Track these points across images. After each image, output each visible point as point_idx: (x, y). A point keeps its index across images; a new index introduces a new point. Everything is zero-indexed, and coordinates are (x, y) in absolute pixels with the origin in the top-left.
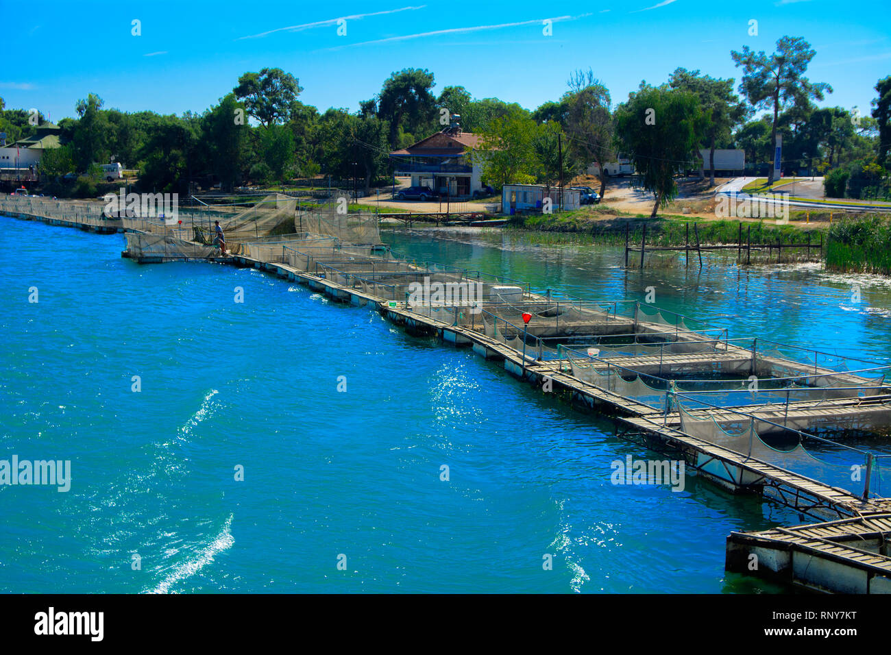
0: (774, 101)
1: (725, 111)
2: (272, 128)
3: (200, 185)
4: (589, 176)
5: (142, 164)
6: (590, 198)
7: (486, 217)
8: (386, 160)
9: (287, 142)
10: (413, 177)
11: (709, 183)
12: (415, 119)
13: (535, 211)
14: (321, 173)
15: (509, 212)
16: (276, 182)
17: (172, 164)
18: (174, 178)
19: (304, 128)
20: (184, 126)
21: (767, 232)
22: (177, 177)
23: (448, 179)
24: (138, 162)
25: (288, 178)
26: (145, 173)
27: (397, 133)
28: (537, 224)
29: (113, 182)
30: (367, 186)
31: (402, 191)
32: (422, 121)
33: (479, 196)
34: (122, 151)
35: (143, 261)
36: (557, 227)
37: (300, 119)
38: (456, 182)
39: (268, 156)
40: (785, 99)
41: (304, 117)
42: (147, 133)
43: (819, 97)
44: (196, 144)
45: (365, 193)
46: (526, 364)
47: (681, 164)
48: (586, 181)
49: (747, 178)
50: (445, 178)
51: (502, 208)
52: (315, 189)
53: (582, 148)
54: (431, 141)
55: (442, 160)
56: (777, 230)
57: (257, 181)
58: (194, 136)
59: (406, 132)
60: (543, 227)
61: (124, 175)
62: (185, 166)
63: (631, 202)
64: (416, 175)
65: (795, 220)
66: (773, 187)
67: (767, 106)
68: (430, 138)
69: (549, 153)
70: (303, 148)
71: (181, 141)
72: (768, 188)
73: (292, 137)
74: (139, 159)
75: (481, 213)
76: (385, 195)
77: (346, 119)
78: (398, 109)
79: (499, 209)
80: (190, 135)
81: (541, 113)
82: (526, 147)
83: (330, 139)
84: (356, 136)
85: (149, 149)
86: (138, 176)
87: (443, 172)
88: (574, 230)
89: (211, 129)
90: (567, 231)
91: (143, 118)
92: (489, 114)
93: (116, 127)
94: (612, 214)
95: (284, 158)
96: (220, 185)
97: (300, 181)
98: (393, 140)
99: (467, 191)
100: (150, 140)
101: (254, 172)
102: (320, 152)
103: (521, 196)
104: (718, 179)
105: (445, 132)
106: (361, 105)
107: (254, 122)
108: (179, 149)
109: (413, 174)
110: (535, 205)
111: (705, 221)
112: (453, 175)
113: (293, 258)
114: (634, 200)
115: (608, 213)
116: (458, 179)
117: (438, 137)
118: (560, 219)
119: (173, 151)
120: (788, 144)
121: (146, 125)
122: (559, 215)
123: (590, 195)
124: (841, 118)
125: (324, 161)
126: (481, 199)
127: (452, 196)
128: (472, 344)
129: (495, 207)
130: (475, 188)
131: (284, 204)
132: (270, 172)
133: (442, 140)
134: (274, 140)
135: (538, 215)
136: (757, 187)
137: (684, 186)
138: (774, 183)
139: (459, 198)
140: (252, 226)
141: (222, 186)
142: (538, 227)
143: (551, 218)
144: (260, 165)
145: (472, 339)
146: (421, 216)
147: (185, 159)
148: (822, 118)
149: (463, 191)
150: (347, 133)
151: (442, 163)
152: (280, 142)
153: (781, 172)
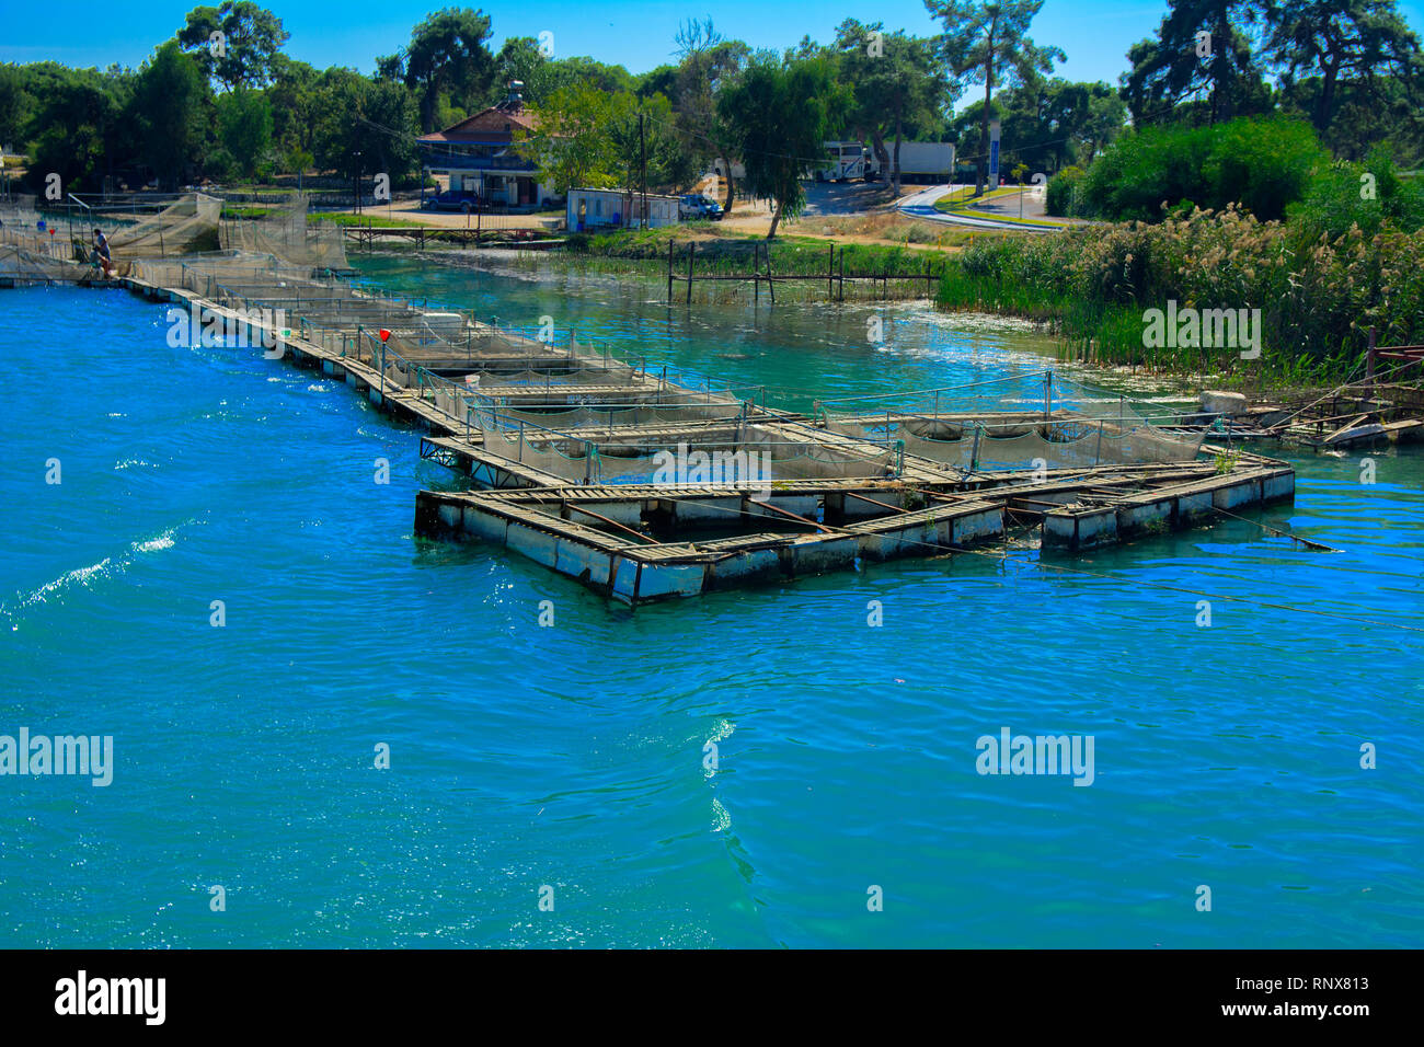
0: (986, 71)
1: (915, 87)
2: (240, 95)
3: (125, 182)
5: (33, 146)
6: (706, 211)
7: (538, 235)
8: (414, 150)
9: (260, 118)
10: (452, 176)
11: (892, 193)
12: (462, 88)
13: (608, 228)
14: (314, 168)
16: (248, 180)
17: (81, 147)
18: (85, 169)
19: (293, 98)
21: (907, 260)
22: (89, 168)
23: (504, 180)
24: (27, 143)
25: (262, 174)
26: (36, 160)
27: (435, 107)
28: (606, 246)
32: (473, 90)
33: (547, 206)
34: (3, 125)
36: (631, 251)
37: (286, 83)
38: (516, 185)
39: (231, 139)
40: (1002, 68)
41: (291, 79)
42: (39, 98)
43: (1048, 67)
44: (118, 117)
46: (386, 390)
50: (499, 178)
51: (566, 224)
54: (479, 122)
55: (495, 150)
57: (216, 177)
58: (115, 104)
59: (453, 105)
60: (613, 250)
61: (6, 164)
62: (103, 152)
63: (768, 219)
64: (459, 172)
66: (979, 200)
68: (478, 116)
70: (291, 128)
71: (94, 112)
72: (974, 201)
73: (269, 109)
74: (28, 138)
75: (531, 230)
76: (411, 203)
77: (351, 84)
78: (436, 71)
79: (562, 225)
80: (107, 102)
81: (653, 81)
82: (600, 133)
83: (327, 115)
84: (365, 111)
85: (44, 122)
87: (496, 168)
88: (653, 255)
89: (146, 95)
90: (643, 257)
91: (41, 74)
92: (573, 81)
94: (715, 234)
95: (255, 144)
96: (157, 183)
97: (282, 178)
98: (428, 120)
99: (533, 198)
100: (44, 109)
101: (210, 163)
102: (319, 134)
103: (593, 205)
104: (911, 186)
105: (500, 107)
106: (380, 63)
107: (214, 86)
108: (90, 124)
109: (454, 171)
110: (611, 220)
111: (836, 244)
112: (511, 173)
113: (194, 281)
115: (708, 232)
116: (519, 179)
117: (489, 116)
118: (637, 239)
119: (82, 128)
121: (39, 85)
122: (638, 234)
123: (709, 207)
124: (1103, 98)
125: (319, 149)
126: (552, 210)
127: (511, 206)
128: (345, 376)
129: (557, 223)
130: (545, 196)
131: (206, 207)
132: (234, 164)
133: (495, 120)
134: (241, 113)
135: (609, 233)
136: (954, 200)
137: (859, 197)
138: (984, 194)
139: (519, 209)
140: (156, 239)
141: (160, 184)
142: (606, 251)
143: (625, 239)
144: (220, 152)
145: (345, 368)
146: (440, 233)
147: (102, 140)
148: (1074, 97)
149: (526, 198)
150: (351, 107)
151: (495, 156)
152: (250, 117)
153: (1000, 178)
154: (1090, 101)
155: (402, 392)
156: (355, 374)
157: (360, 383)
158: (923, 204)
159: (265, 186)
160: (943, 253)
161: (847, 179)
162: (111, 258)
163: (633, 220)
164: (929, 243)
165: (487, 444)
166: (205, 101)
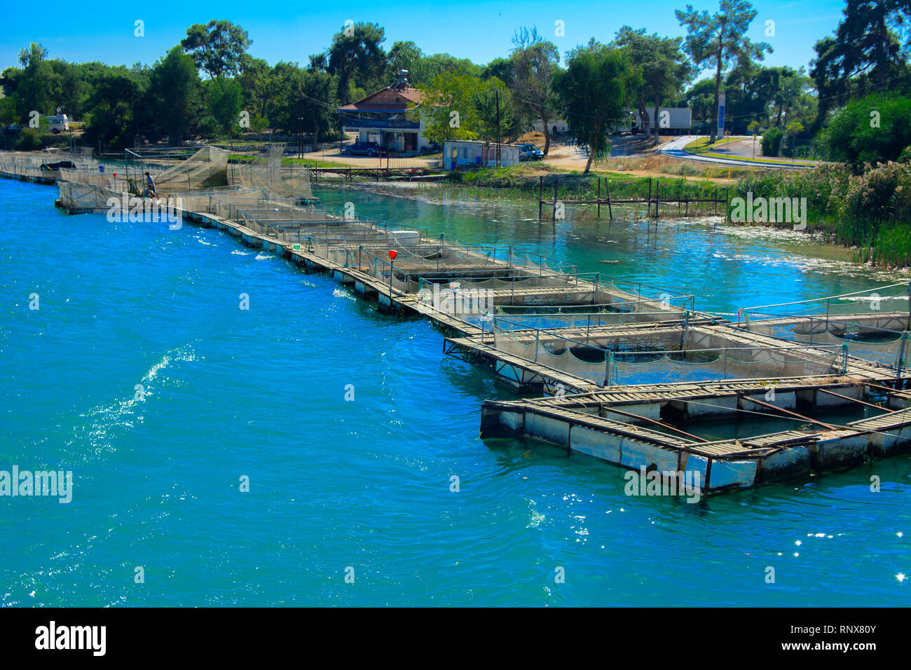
0: (717, 60)
1: (669, 70)
2: (220, 81)
3: (147, 138)
4: (538, 133)
5: (88, 115)
6: (534, 154)
7: (426, 172)
8: (335, 115)
9: (235, 96)
10: (360, 133)
11: (653, 142)
12: (365, 75)
13: (474, 167)
14: (269, 128)
15: (450, 168)
16: (226, 136)
17: (119, 116)
18: (121, 130)
19: (254, 82)
20: (130, 78)
21: (688, 188)
22: (123, 129)
23: (396, 135)
24: (84, 114)
25: (236, 132)
26: (91, 125)
27: (347, 88)
28: (474, 179)
29: (58, 134)
30: (316, 142)
31: (350, 146)
32: (372, 76)
33: (426, 152)
34: (68, 102)
35: (74, 211)
36: (492, 183)
37: (250, 73)
38: (403, 138)
39: (216, 110)
40: (727, 58)
41: (253, 71)
42: (93, 85)
43: (760, 57)
44: (143, 96)
45: (313, 147)
46: (393, 295)
47: (613, 122)
48: (535, 138)
49: (692, 136)
50: (392, 134)
51: (443, 164)
52: (264, 143)
53: (526, 105)
54: (378, 97)
55: (389, 115)
56: (697, 186)
57: (205, 135)
58: (141, 88)
59: (357, 86)
60: (479, 182)
61: (70, 128)
62: (133, 119)
63: (573, 160)
64: (364, 130)
65: (720, 177)
66: (713, 146)
67: (710, 66)
68: (378, 93)
69: (489, 110)
70: (252, 102)
71: (128, 93)
72: (710, 146)
73: (240, 90)
74: (84, 111)
75: (421, 169)
76: (333, 150)
77: (294, 74)
78: (348, 63)
79: (441, 165)
80: (136, 87)
81: (491, 69)
82: (467, 103)
83: (278, 93)
84: (304, 90)
85: (95, 100)
86: (83, 128)
87: (390, 127)
88: (508, 186)
89: (159, 82)
90: (501, 187)
91: (91, 69)
92: (439, 69)
93: (62, 78)
94: (547, 170)
95: (231, 113)
96: (167, 138)
97: (249, 135)
98: (343, 96)
99: (415, 148)
100: (96, 91)
101: (202, 126)
102: (271, 106)
103: (462, 152)
104: (664, 137)
105: (392, 87)
106: (311, 59)
107: (204, 75)
108: (125, 101)
109: (361, 129)
110: (475, 161)
111: (634, 177)
112: (400, 130)
113: (218, 208)
114: (577, 157)
115: (543, 169)
116: (405, 135)
117: (386, 93)
118: (496, 174)
119: (120, 104)
120: (736, 103)
121: (91, 76)
122: (496, 171)
123: (534, 152)
124: (788, 77)
125: (272, 114)
126: (428, 155)
127: (400, 152)
128: (355, 283)
129: (438, 163)
130: (423, 145)
131: (216, 156)
132: (218, 126)
133: (389, 96)
134: (222, 93)
135: (476, 171)
136: (698, 146)
137: (630, 144)
138: (716, 142)
139: (406, 154)
140: (185, 177)
141: (170, 139)
142: (474, 182)
143: (487, 174)
144: (208, 118)
145: (354, 278)
146: (362, 171)
147: (132, 112)
148: (770, 77)
149: (410, 147)
150: (295, 88)
151: (390, 119)
152: (228, 95)
153: (725, 130)
154: (780, 80)
155: (405, 297)
156: (363, 282)
157: (368, 289)
158: (675, 149)
159: (237, 140)
160: (713, 183)
161: (620, 132)
162: (156, 191)
163: (489, 161)
164: (696, 175)
165: (497, 343)
166: (198, 85)
